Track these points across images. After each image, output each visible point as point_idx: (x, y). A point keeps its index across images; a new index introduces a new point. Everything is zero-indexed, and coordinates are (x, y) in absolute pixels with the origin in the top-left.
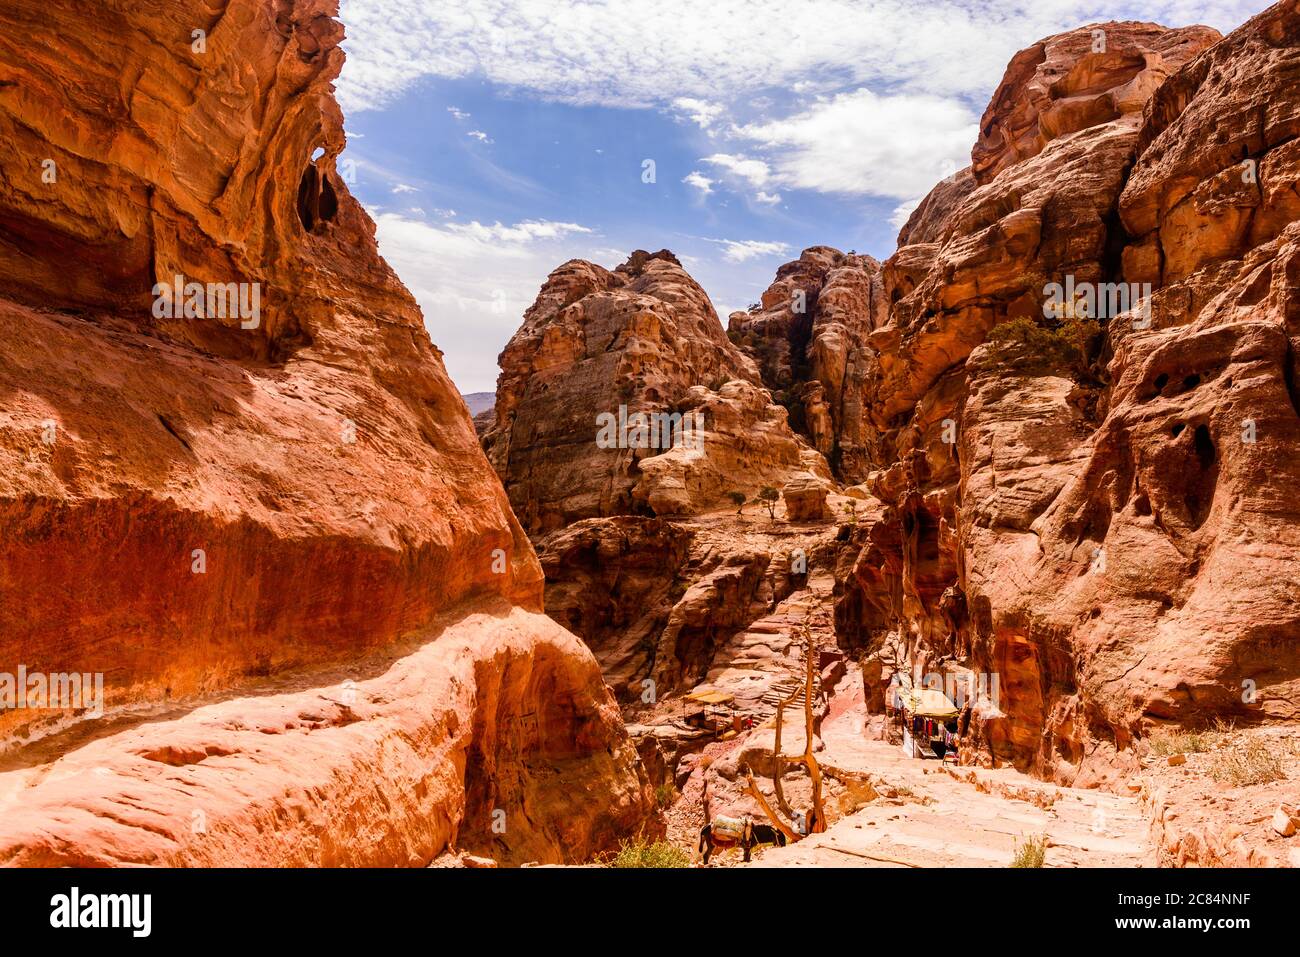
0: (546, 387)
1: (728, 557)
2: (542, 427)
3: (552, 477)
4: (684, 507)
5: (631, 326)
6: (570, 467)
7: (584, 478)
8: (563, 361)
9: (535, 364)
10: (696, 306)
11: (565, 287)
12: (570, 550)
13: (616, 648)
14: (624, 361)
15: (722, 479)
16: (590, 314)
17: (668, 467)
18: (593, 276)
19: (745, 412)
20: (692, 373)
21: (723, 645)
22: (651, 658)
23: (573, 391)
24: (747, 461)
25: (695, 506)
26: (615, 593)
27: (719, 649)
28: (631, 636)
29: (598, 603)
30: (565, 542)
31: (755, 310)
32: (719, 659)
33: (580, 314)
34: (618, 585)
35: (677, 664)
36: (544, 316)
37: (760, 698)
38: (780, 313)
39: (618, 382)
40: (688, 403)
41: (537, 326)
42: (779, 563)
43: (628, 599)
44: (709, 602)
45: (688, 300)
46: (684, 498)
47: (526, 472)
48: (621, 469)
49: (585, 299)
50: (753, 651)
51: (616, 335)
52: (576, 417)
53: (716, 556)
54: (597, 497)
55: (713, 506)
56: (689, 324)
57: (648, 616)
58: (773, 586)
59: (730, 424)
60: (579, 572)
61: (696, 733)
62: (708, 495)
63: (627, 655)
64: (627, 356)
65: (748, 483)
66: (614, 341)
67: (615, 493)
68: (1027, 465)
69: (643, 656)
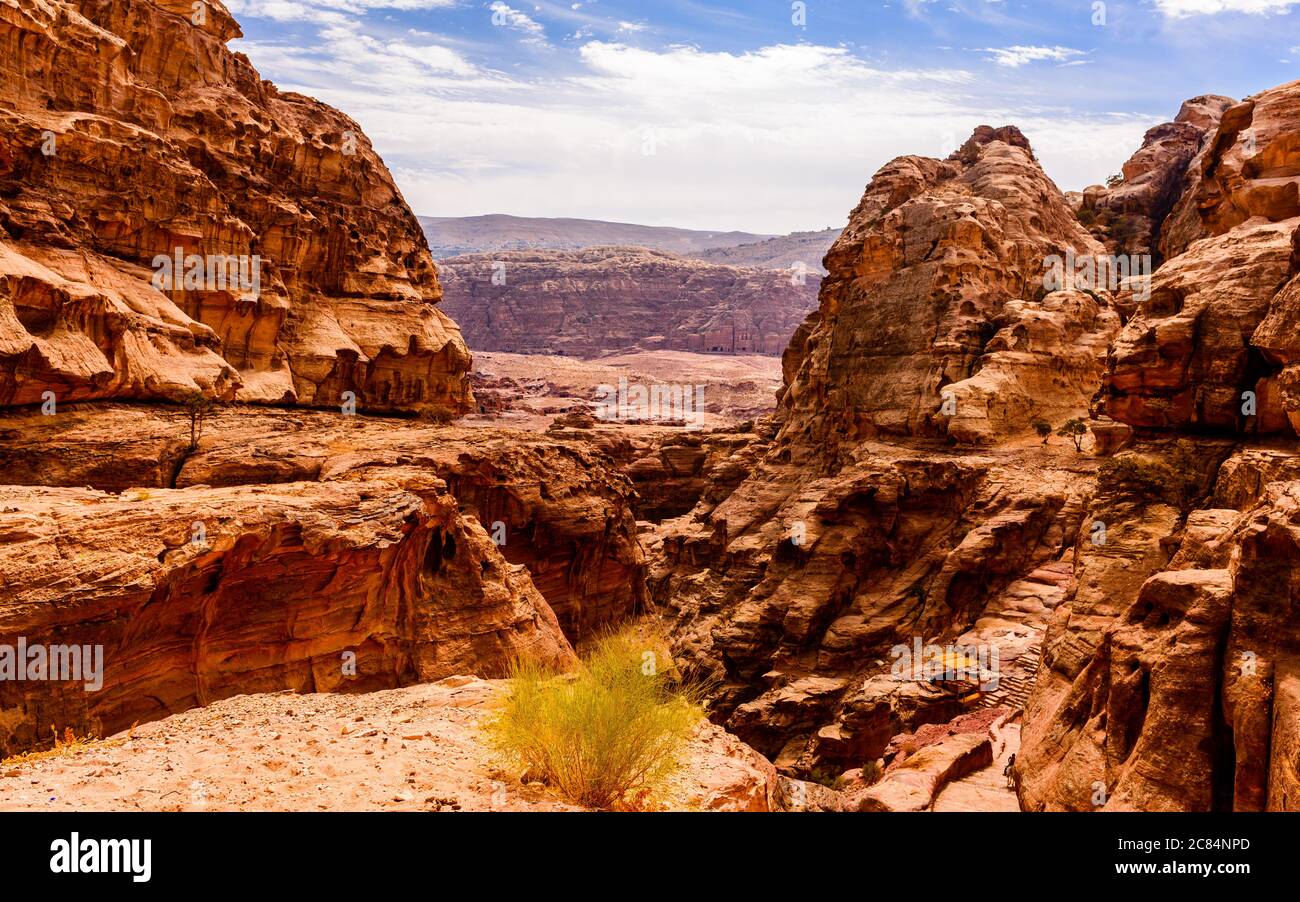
0: (865, 295)
1: (1016, 499)
2: (859, 336)
3: (867, 387)
4: (984, 437)
5: (950, 235)
6: (883, 379)
7: (894, 394)
8: (883, 268)
9: (856, 270)
10: (1030, 199)
11: (889, 188)
12: (848, 497)
13: (888, 590)
14: (940, 273)
15: (1032, 403)
16: (909, 221)
17: (971, 395)
18: (918, 174)
19: (1068, 326)
20: (1018, 278)
21: (997, 593)
22: (922, 601)
23: (889, 301)
24: (1065, 380)
25: (998, 434)
26: (893, 535)
27: (992, 597)
28: (905, 579)
29: (874, 547)
30: (844, 488)
31: (1115, 183)
32: (991, 607)
33: (900, 222)
34: (896, 527)
35: (946, 611)
36: (866, 221)
37: (1014, 660)
38: (1141, 187)
39: (934, 295)
40: (1002, 319)
41: (859, 230)
42: (1073, 506)
43: (905, 541)
44: (985, 551)
45: (1021, 193)
46: (984, 429)
47: (844, 379)
48: (929, 387)
49: (906, 204)
50: (1026, 603)
51: (935, 243)
52: (891, 329)
53: (1004, 498)
54: (906, 414)
55: (1019, 433)
56: (1020, 223)
57: (925, 559)
58: (1064, 530)
59: (1048, 342)
60: (857, 516)
61: (937, 695)
62: (1014, 422)
63: (899, 597)
64: (943, 267)
65: (1064, 404)
66: (932, 250)
67: (922, 412)
68: (1096, 614)
69: (916, 599)
